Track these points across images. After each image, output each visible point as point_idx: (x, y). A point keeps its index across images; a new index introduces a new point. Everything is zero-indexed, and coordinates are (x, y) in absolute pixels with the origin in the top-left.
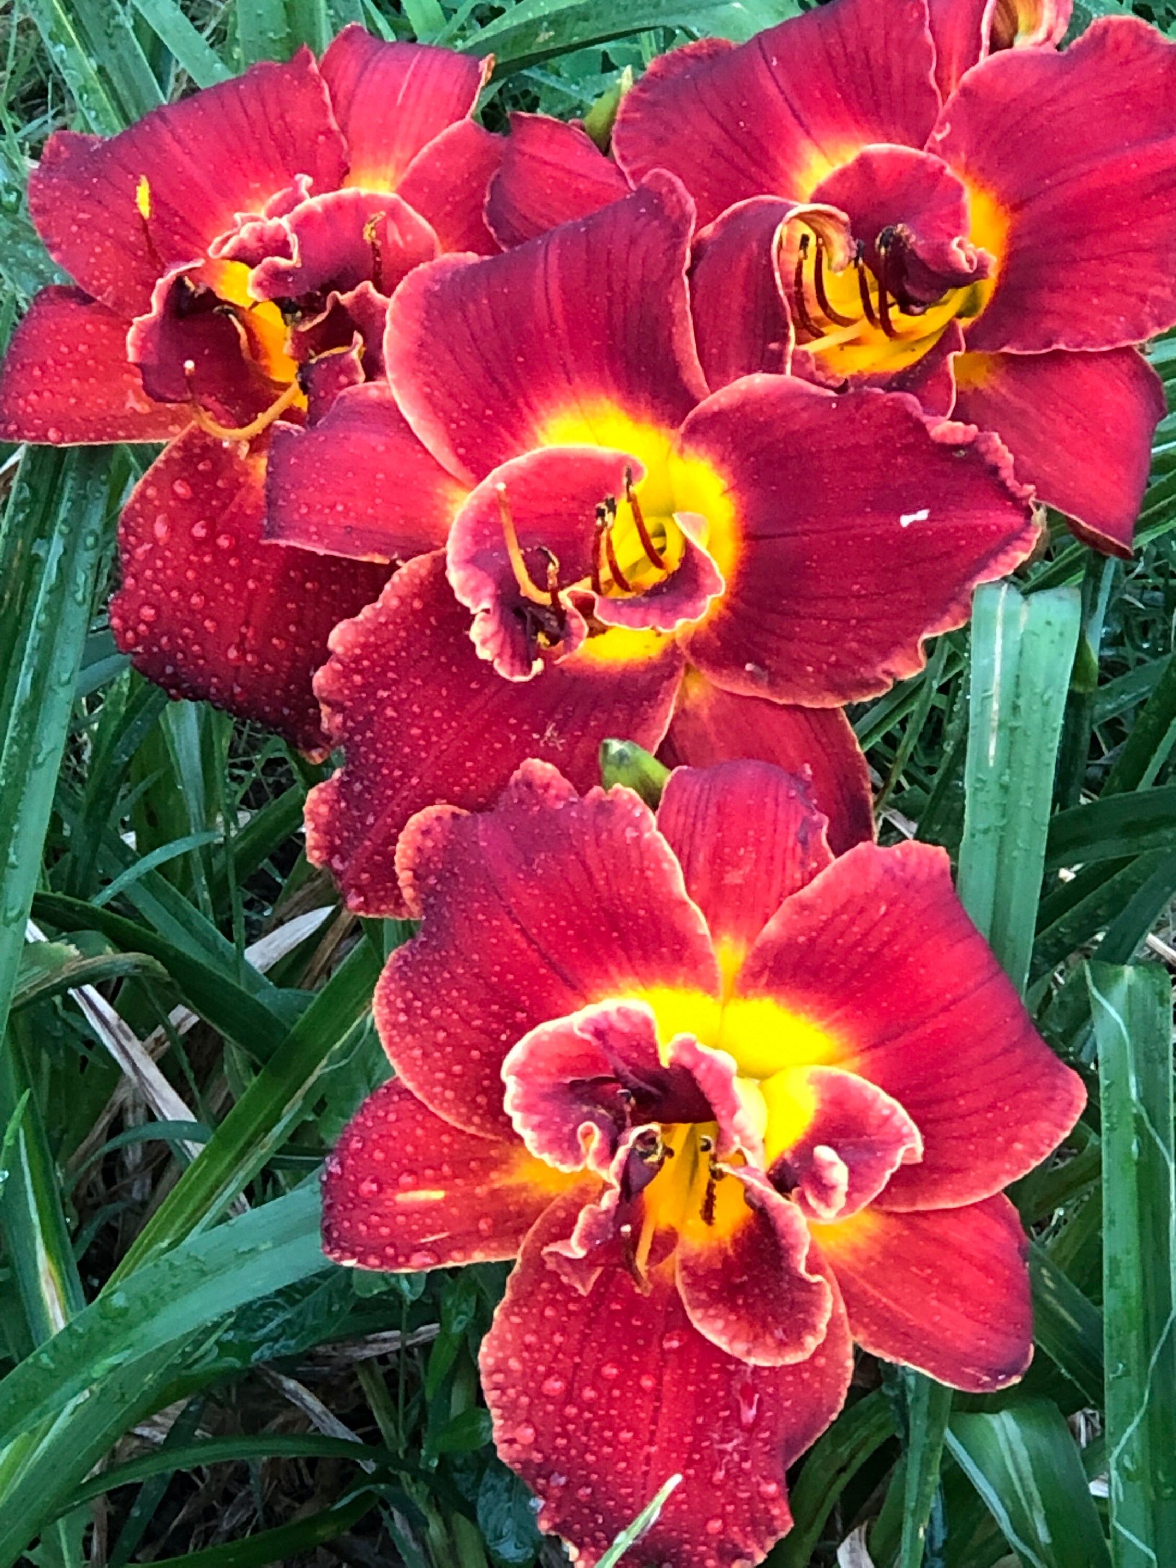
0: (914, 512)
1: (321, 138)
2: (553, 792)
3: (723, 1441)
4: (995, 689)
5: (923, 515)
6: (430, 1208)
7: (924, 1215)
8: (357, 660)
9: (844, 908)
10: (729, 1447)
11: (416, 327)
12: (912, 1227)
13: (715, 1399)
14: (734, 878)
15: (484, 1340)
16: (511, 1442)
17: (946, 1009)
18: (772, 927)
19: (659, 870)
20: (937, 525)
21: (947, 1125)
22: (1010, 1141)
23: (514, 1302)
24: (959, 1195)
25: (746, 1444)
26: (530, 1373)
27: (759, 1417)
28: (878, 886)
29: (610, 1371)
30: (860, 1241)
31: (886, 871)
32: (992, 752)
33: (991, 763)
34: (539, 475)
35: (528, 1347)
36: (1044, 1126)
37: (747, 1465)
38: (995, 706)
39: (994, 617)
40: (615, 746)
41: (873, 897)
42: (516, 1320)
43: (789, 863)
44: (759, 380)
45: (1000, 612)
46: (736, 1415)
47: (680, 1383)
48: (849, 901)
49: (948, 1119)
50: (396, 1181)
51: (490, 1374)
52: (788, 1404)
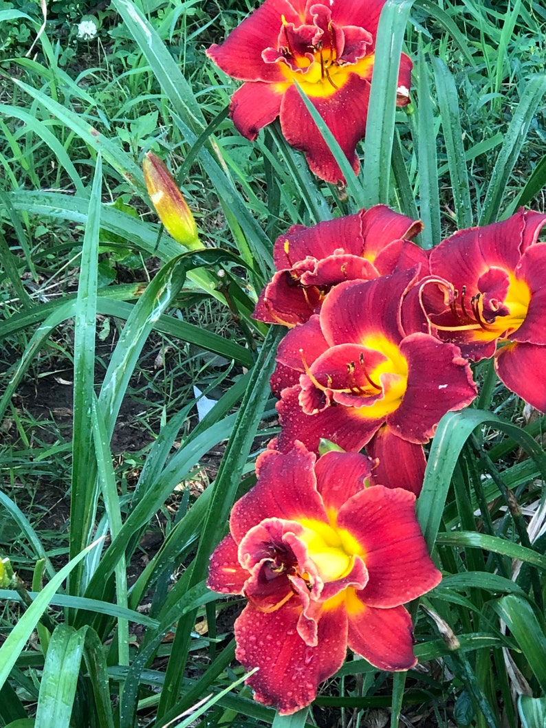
0: (444, 384)
1: (357, 239)
2: (300, 452)
3: (298, 667)
4: (440, 445)
5: (445, 386)
6: (230, 575)
7: (377, 609)
8: (287, 401)
9: (366, 505)
10: (300, 669)
11: (335, 299)
12: (373, 613)
13: (299, 654)
14: (336, 488)
15: (237, 619)
16: (239, 654)
17: (393, 544)
18: (344, 506)
19: (311, 481)
20: (448, 390)
21: (387, 581)
22: (406, 591)
23: (249, 610)
24: (386, 604)
25: (306, 670)
26: (248, 633)
27: (311, 662)
28: (381, 500)
29: (269, 637)
30: (359, 613)
31: (385, 496)
32: (436, 465)
33: (435, 469)
34: (345, 352)
35: (249, 625)
36: (419, 588)
37: (303, 677)
38: (439, 451)
39: (446, 422)
40: (323, 440)
41: (377, 503)
42: (248, 615)
43: (353, 487)
44: (420, 335)
45: (449, 421)
46: (304, 660)
47: (289, 646)
48: (368, 503)
49: (389, 579)
50: (223, 565)
51: (237, 631)
52: (322, 660)
